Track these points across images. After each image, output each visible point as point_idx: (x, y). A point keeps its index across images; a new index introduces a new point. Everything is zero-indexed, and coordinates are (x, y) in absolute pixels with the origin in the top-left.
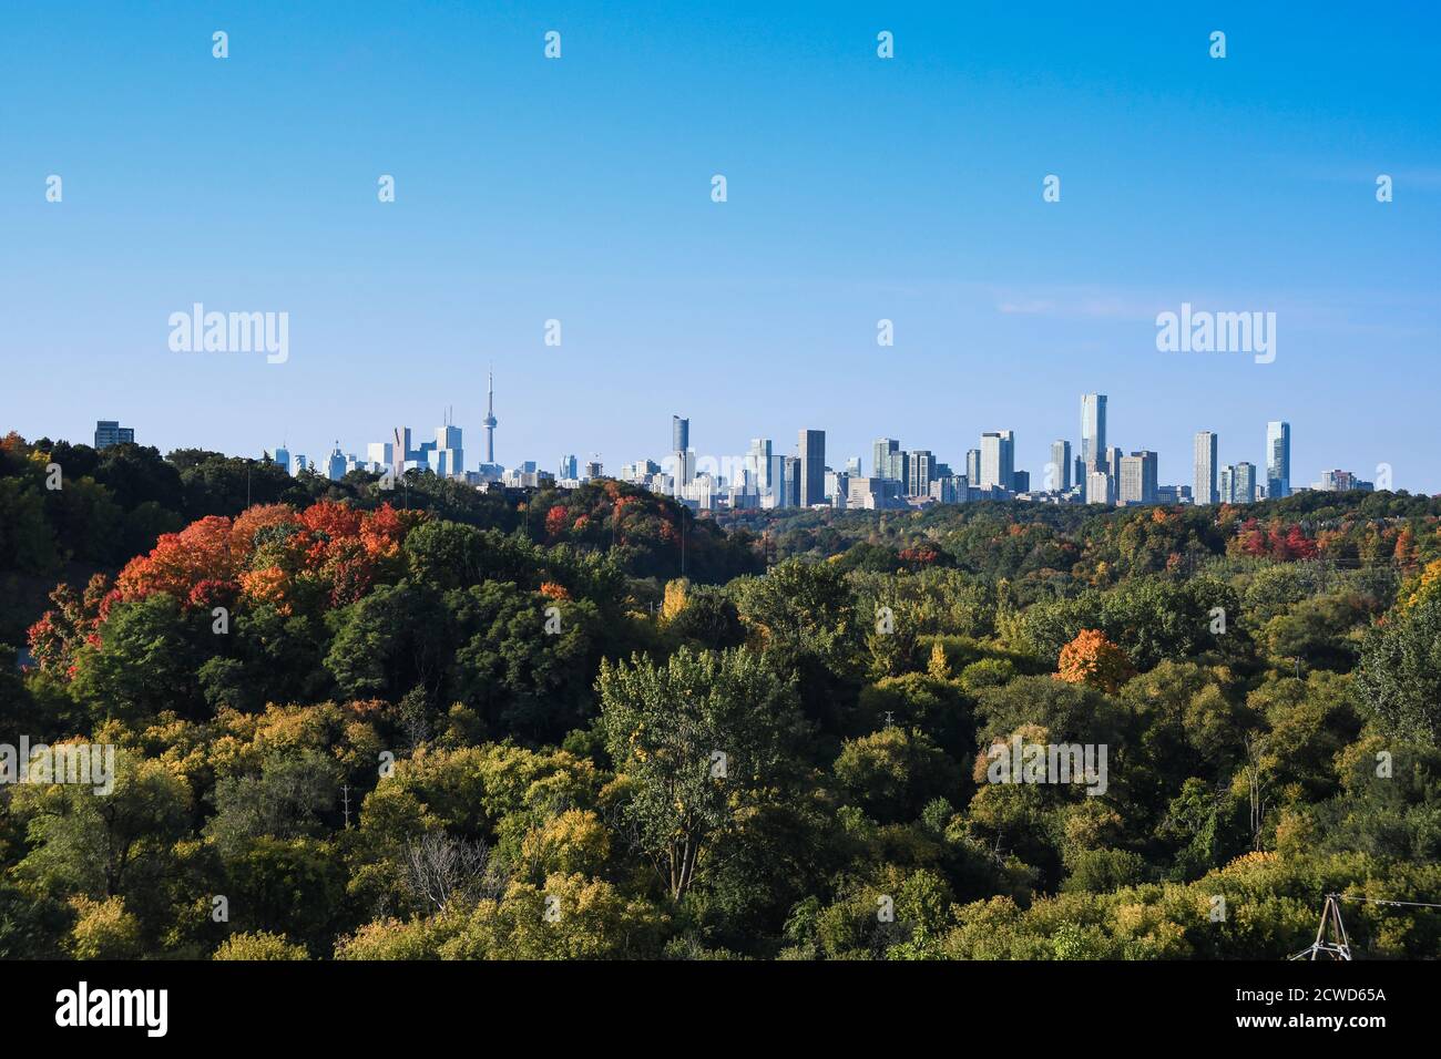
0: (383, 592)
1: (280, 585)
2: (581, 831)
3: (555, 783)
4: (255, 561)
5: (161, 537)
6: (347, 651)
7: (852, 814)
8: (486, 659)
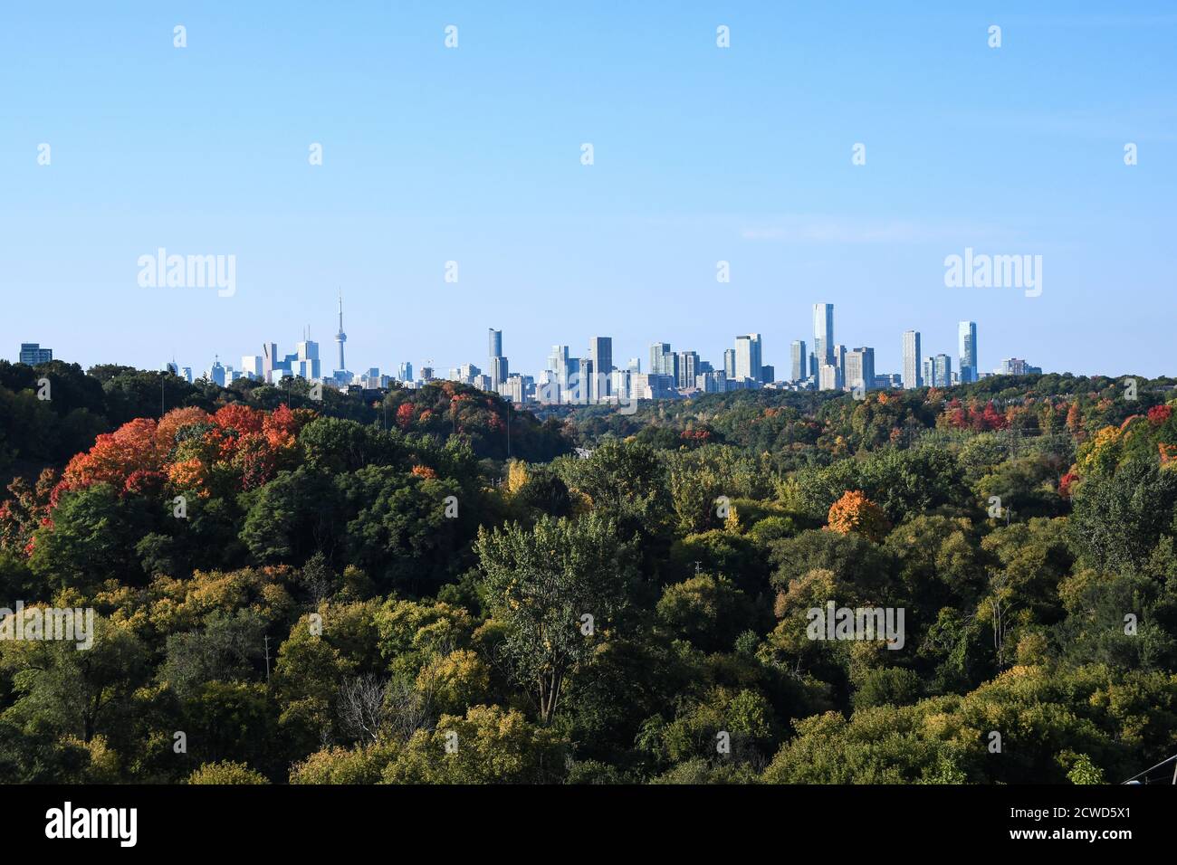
0: (285, 477)
1: (199, 473)
2: (465, 667)
3: (438, 628)
4: (178, 454)
5: (99, 437)
6: (258, 526)
7: (682, 646)
8: (372, 529)
